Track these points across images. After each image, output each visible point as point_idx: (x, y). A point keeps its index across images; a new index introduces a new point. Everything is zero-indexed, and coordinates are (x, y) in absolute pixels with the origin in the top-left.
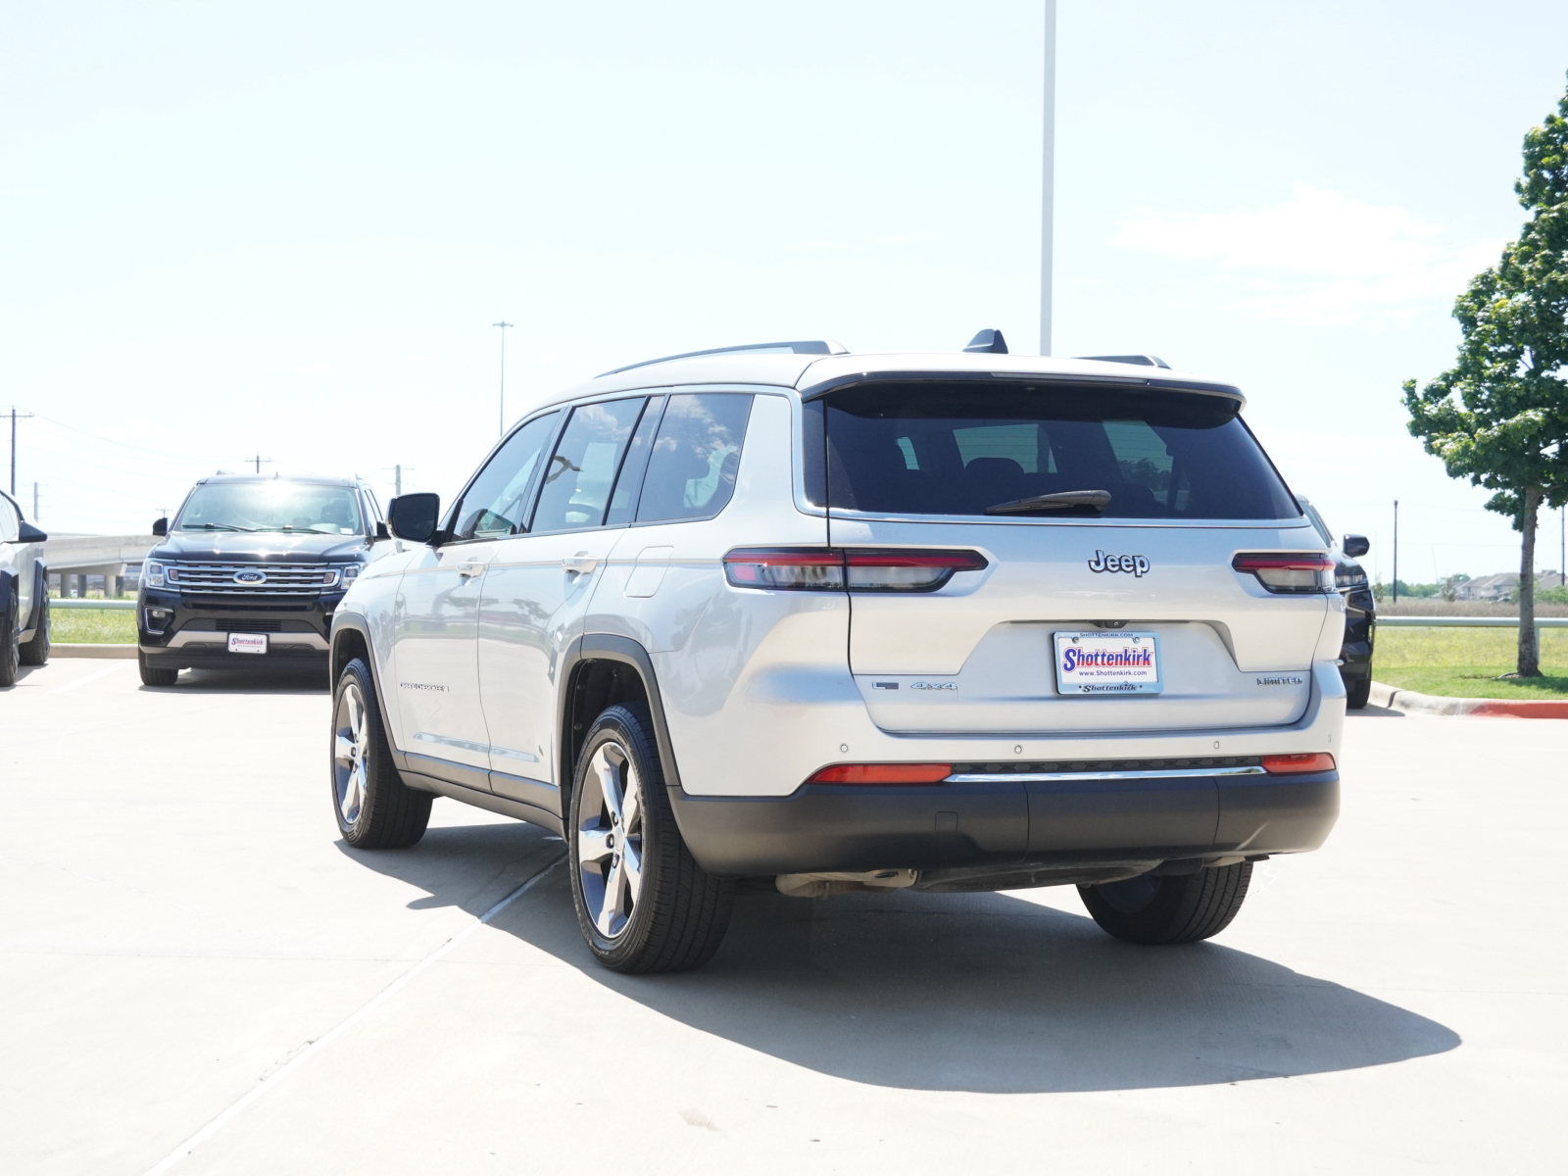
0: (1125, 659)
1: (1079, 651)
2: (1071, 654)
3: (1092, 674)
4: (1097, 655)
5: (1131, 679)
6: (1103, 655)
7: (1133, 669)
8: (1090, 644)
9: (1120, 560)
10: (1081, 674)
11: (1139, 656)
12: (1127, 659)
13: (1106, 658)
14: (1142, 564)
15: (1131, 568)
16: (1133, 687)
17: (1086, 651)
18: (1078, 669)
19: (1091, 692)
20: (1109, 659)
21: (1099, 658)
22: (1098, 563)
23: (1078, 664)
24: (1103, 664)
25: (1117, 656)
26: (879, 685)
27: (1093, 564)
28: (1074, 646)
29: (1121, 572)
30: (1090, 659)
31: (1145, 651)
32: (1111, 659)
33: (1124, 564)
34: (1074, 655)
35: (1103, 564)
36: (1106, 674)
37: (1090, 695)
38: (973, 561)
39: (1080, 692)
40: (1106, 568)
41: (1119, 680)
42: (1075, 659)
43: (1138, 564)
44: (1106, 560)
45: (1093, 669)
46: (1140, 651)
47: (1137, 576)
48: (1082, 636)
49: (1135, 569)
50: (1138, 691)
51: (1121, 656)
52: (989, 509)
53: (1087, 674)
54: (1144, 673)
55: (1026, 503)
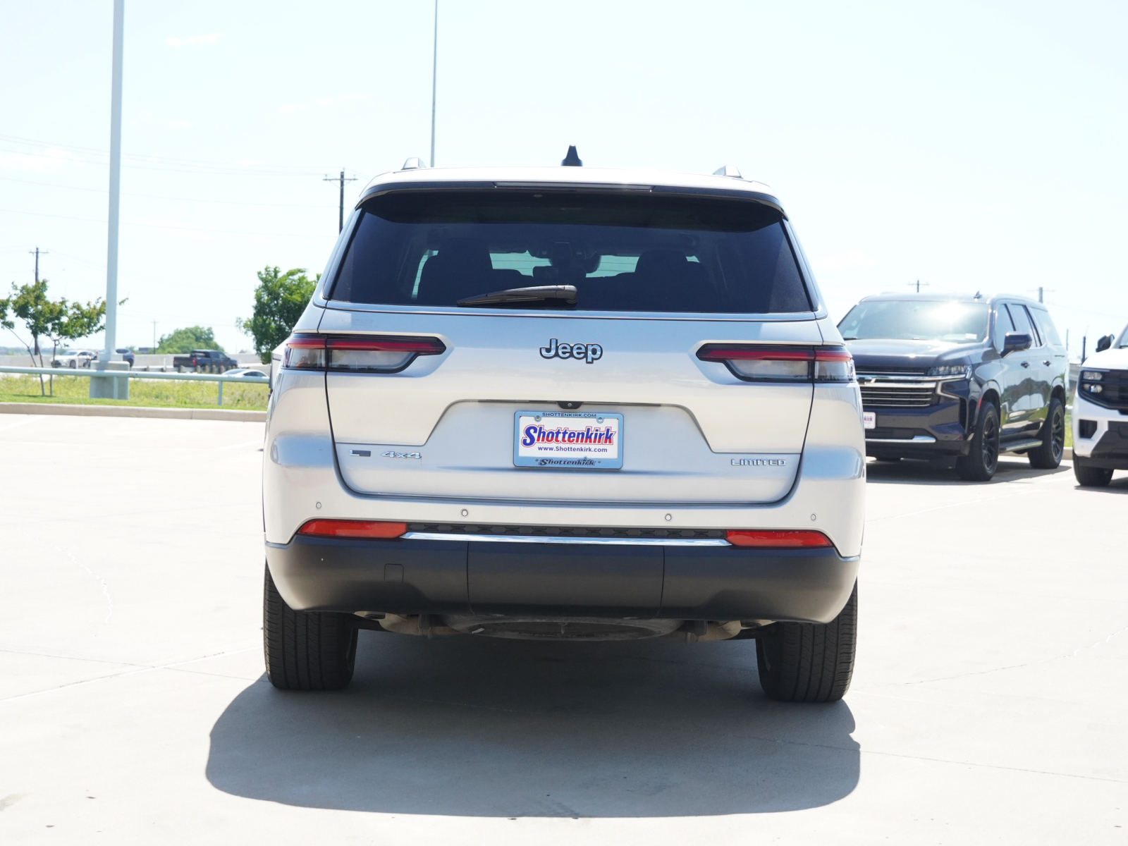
0: (587, 436)
1: (541, 428)
2: (532, 431)
3: (551, 449)
4: (558, 433)
5: (590, 455)
6: (565, 433)
7: (593, 446)
8: (551, 424)
9: (572, 348)
10: (540, 449)
11: (601, 435)
12: (589, 437)
13: (567, 436)
14: (594, 352)
15: (582, 355)
16: (591, 462)
17: (547, 429)
18: (537, 445)
19: (547, 465)
20: (570, 437)
21: (560, 436)
22: (548, 350)
23: (538, 440)
24: (564, 440)
25: (579, 434)
26: (354, 452)
27: (544, 353)
28: (536, 424)
29: (572, 359)
30: (552, 436)
31: (608, 430)
32: (572, 436)
33: (575, 352)
34: (535, 432)
35: (554, 350)
36: (565, 449)
37: (544, 466)
38: (435, 347)
39: (537, 464)
40: (557, 355)
41: (579, 455)
42: (536, 436)
43: (590, 353)
44: (557, 348)
45: (553, 445)
46: (603, 430)
47: (587, 363)
48: (545, 415)
49: (586, 356)
50: (597, 466)
51: (583, 434)
52: (459, 302)
53: (546, 449)
54: (605, 450)
55: (494, 297)
